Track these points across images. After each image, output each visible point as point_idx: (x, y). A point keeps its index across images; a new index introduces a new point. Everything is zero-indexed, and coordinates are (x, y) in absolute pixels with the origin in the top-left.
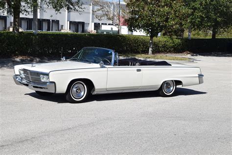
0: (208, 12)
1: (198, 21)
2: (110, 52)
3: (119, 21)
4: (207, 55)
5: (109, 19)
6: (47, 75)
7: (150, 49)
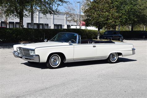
0: (129, 16)
1: (125, 21)
2: (75, 35)
3: (80, 23)
4: (129, 40)
5: (75, 21)
6: (34, 50)
7: (98, 36)
